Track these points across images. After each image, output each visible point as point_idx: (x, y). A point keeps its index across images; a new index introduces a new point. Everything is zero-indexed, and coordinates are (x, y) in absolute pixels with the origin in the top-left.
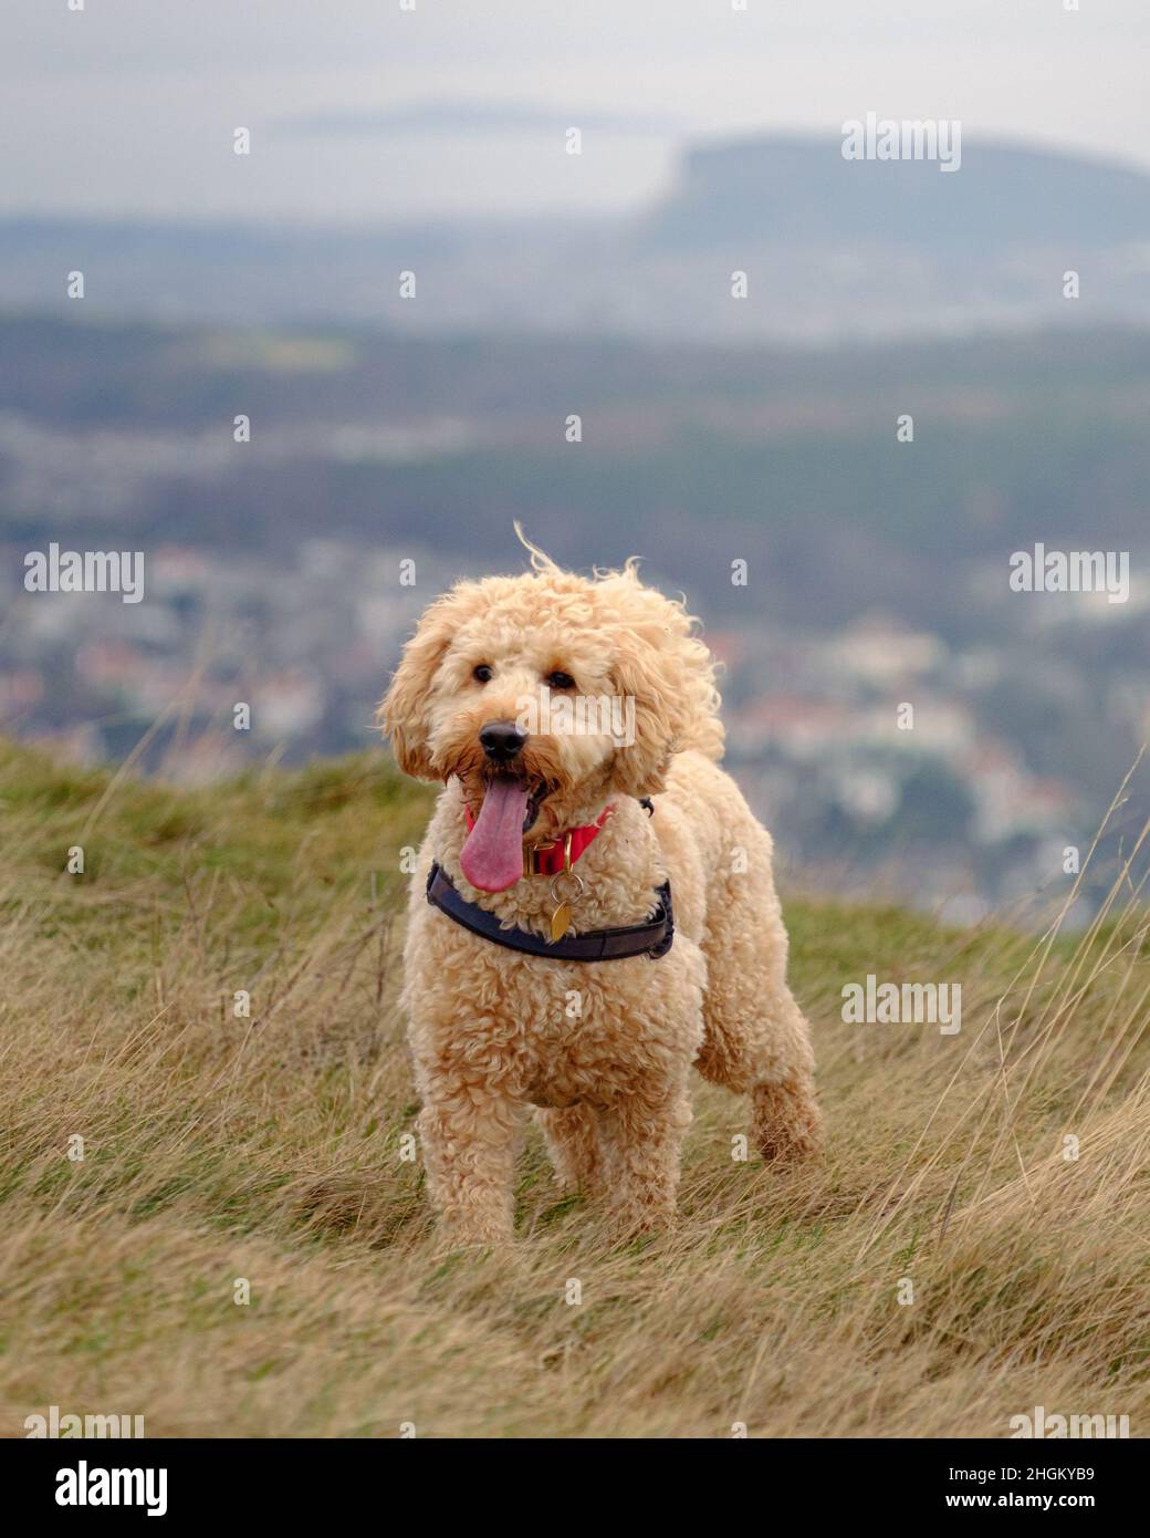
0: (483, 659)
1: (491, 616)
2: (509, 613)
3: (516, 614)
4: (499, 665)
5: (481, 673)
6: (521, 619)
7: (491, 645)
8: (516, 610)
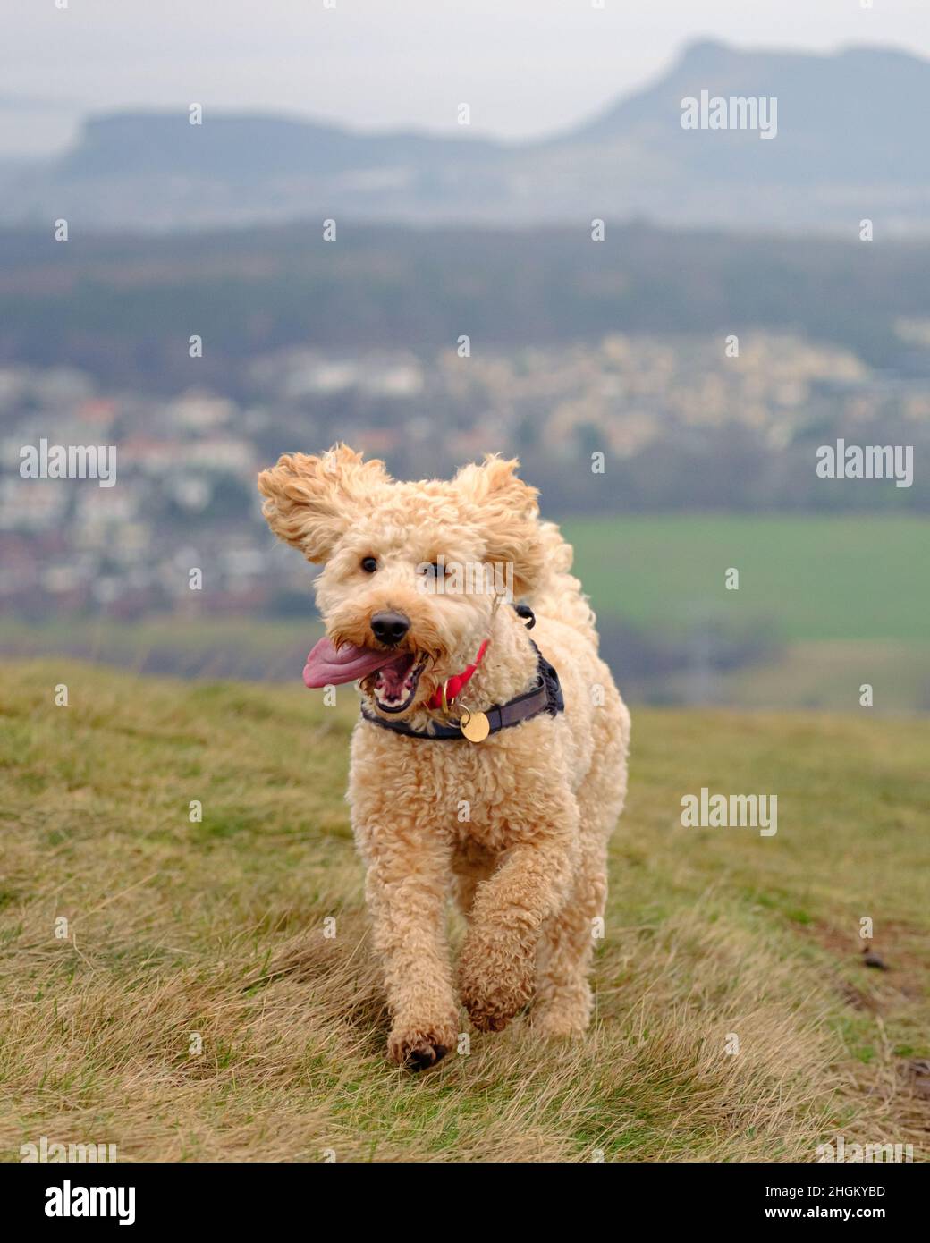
0: (371, 552)
1: (375, 516)
2: (391, 513)
3: (397, 514)
4: (384, 558)
5: (369, 564)
6: (402, 519)
7: (375, 540)
8: (397, 510)
